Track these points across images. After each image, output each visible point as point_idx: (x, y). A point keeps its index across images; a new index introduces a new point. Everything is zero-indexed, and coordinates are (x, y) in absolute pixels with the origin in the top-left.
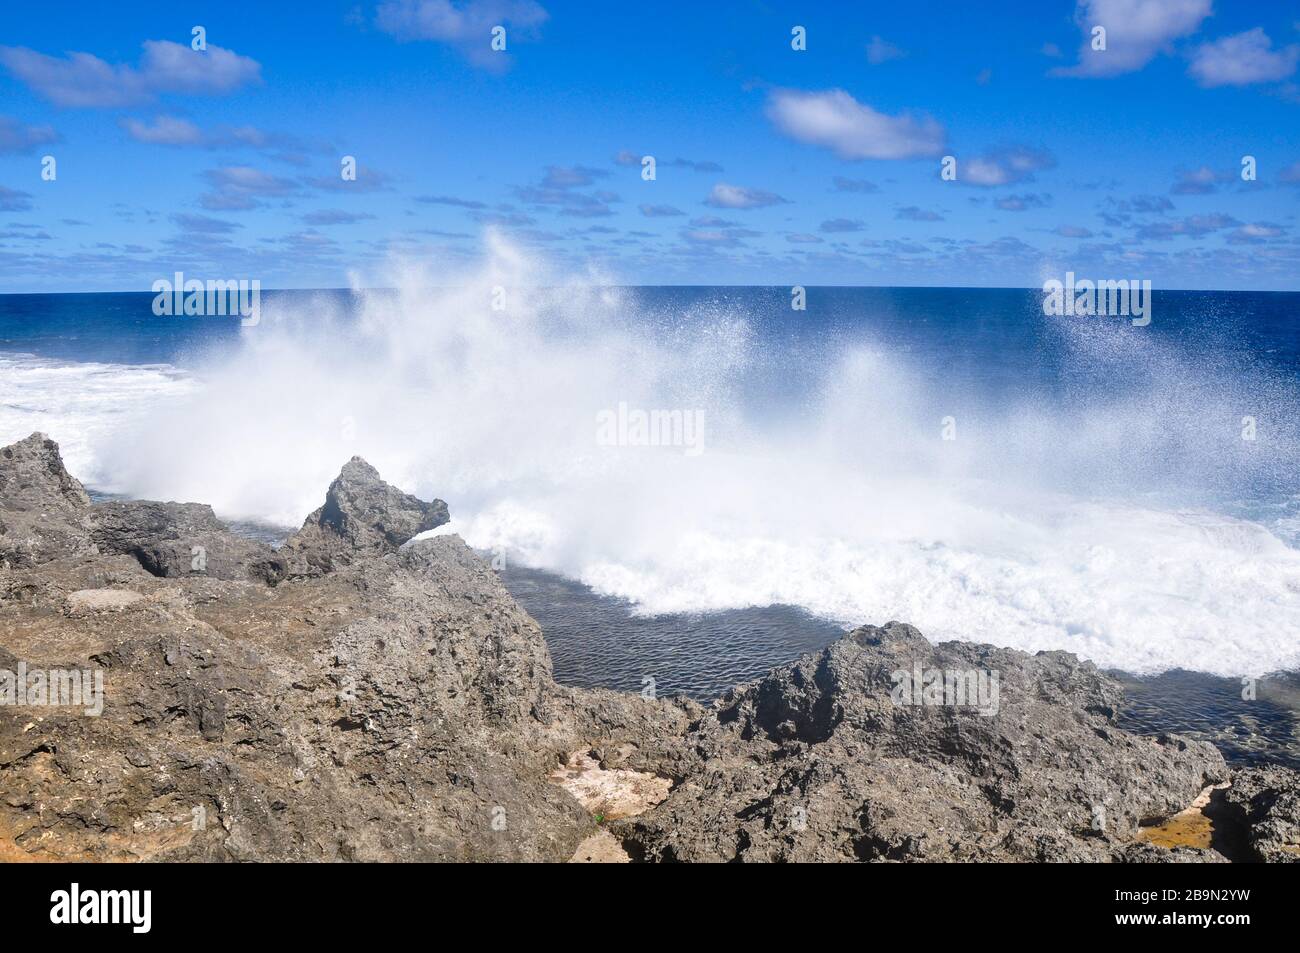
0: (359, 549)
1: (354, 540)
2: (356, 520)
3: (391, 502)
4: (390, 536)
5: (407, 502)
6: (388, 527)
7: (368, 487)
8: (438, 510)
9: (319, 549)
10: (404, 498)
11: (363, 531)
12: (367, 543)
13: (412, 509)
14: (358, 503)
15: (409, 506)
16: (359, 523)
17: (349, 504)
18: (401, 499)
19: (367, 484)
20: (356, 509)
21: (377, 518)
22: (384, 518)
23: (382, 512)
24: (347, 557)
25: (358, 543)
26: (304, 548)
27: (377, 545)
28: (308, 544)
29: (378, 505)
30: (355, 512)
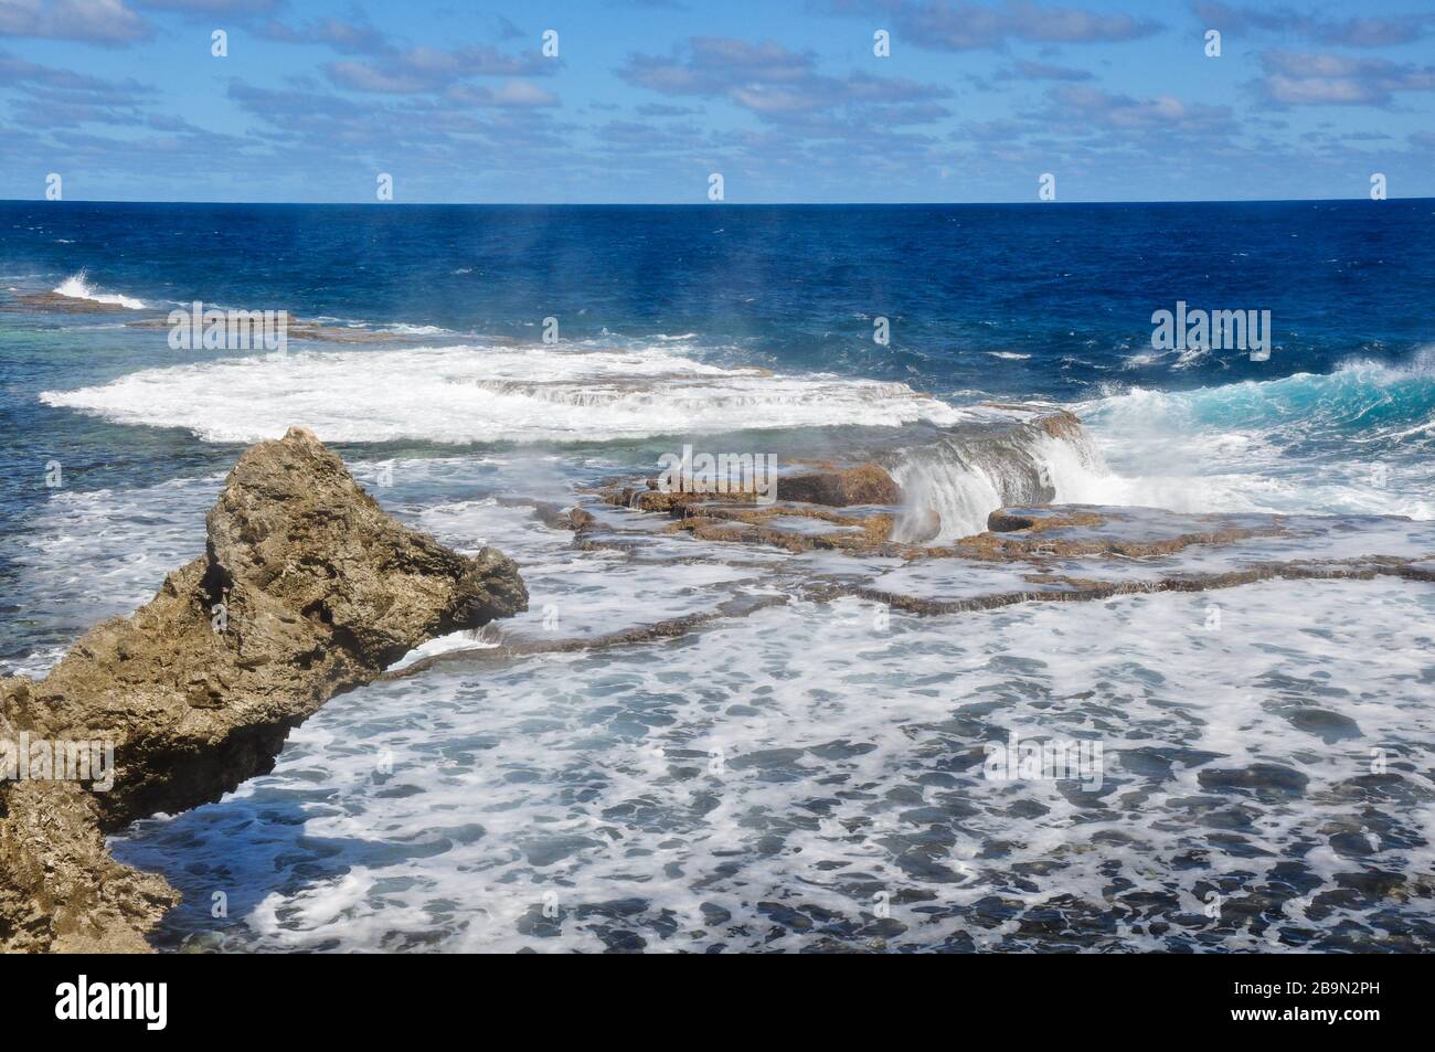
0: (249, 665)
1: (240, 642)
2: (254, 591)
3: (357, 548)
4: (346, 637)
5: (412, 552)
6: (343, 612)
7: (302, 507)
8: (485, 576)
9: (158, 661)
10: (403, 540)
11: (267, 620)
12: (274, 653)
13: (425, 572)
14: (268, 547)
15: (415, 562)
16: (260, 597)
17: (245, 547)
18: (395, 545)
19: (300, 498)
20: (258, 560)
21: (316, 591)
22: (335, 589)
23: (331, 572)
24: (215, 686)
25: (250, 653)
26: (124, 657)
27: (305, 660)
28: (134, 648)
29: (322, 555)
30: (255, 570)
